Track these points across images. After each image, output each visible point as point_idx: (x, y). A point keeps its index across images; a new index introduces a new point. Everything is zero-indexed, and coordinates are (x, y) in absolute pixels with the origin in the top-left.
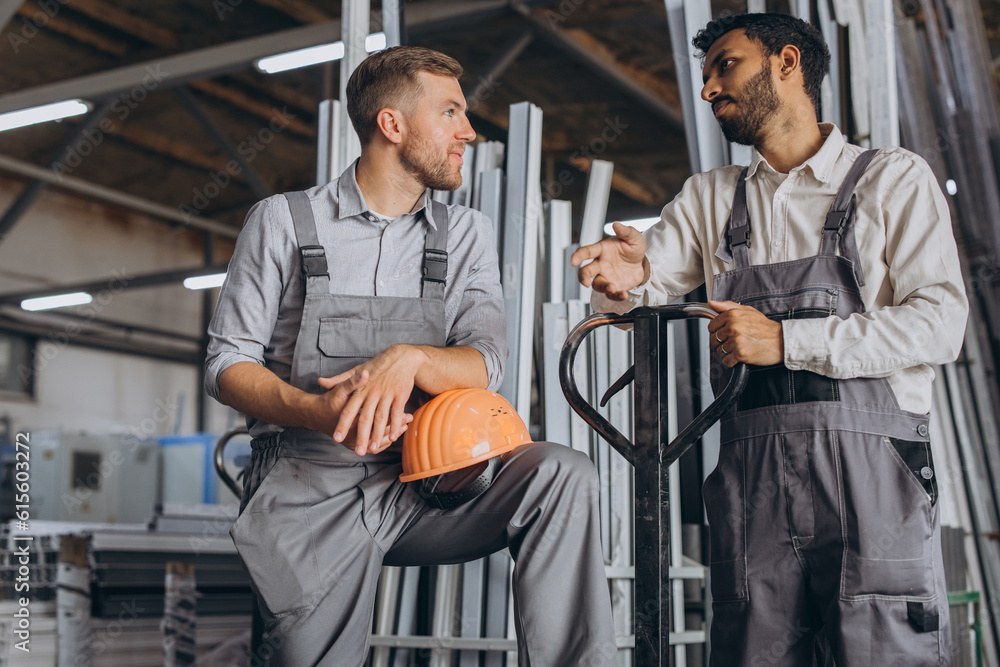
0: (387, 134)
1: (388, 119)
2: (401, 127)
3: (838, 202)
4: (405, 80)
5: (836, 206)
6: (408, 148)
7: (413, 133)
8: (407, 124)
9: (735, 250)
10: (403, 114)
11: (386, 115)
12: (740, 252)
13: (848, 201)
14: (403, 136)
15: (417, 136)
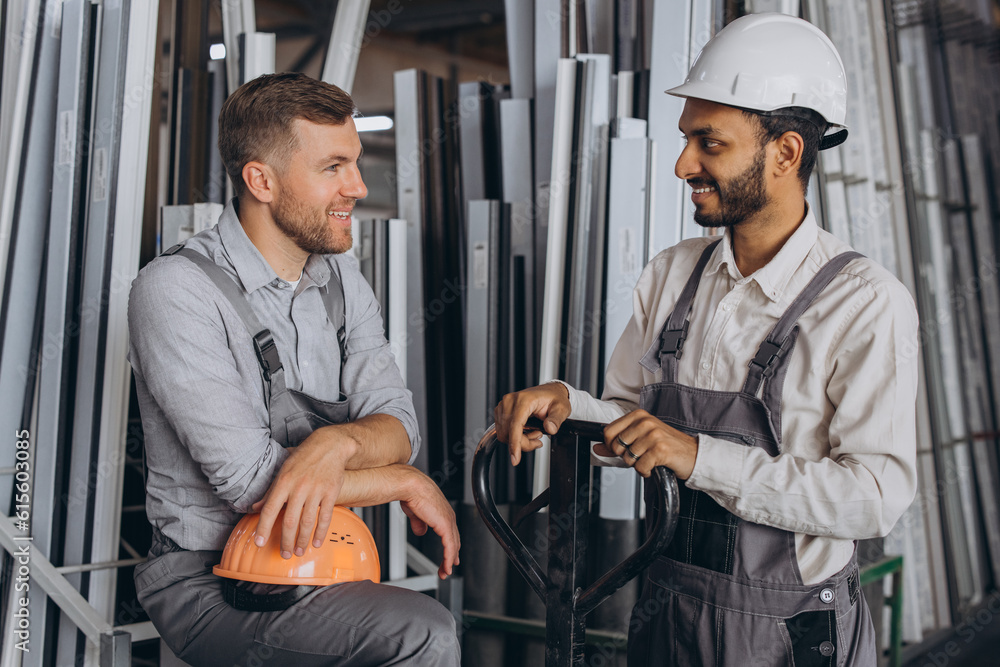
0: (255, 193)
1: (255, 173)
2: (270, 183)
3: (776, 331)
4: (277, 130)
5: (774, 335)
6: (282, 210)
7: (284, 192)
8: (279, 182)
9: (664, 357)
10: (274, 169)
11: (254, 171)
12: (668, 362)
13: (787, 332)
14: (274, 194)
15: (291, 198)
